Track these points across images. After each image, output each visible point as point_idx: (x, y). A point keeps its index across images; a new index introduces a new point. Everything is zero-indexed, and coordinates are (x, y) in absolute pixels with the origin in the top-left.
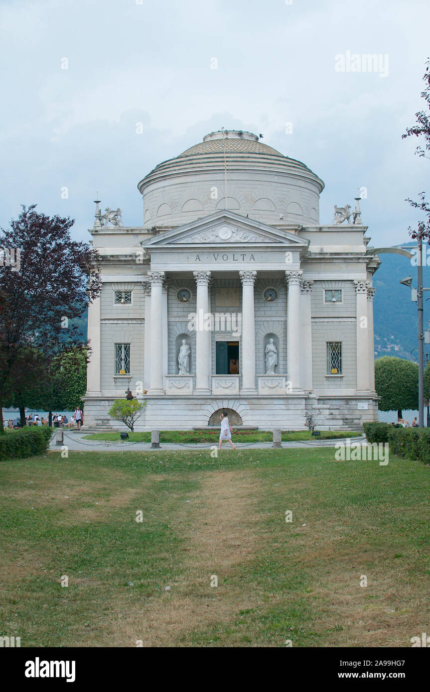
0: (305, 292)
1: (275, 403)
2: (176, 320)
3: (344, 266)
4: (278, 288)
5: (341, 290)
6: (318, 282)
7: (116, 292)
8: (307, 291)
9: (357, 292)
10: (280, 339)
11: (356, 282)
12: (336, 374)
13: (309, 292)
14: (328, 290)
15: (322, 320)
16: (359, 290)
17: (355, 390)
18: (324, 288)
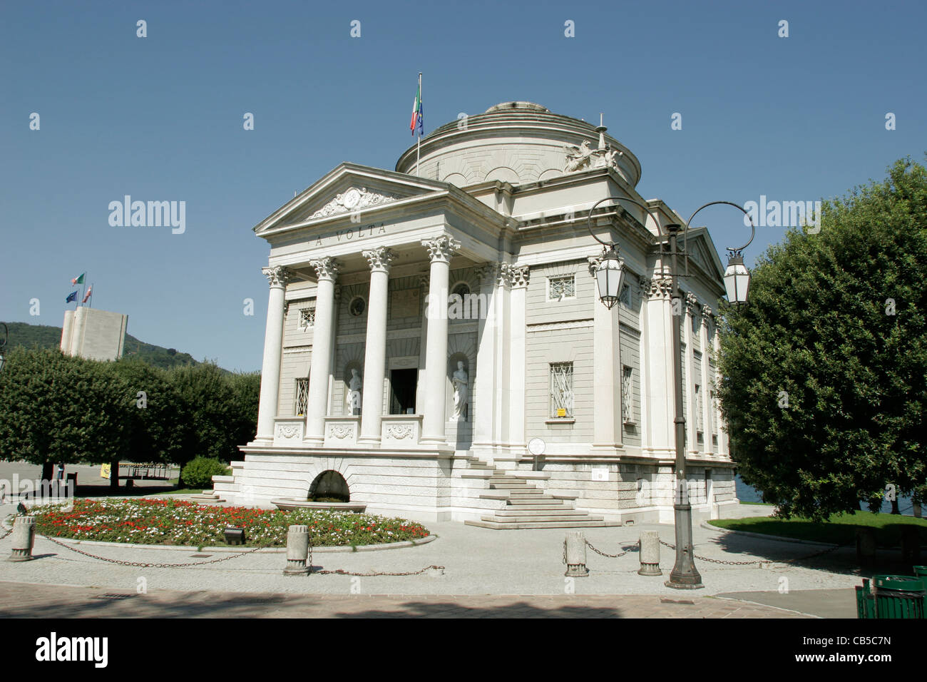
0: (518, 286)
2: (346, 342)
3: (574, 236)
5: (573, 277)
6: (539, 269)
7: (302, 312)
8: (521, 284)
9: (595, 276)
10: (470, 362)
11: (591, 260)
12: (563, 417)
13: (524, 285)
14: (555, 280)
15: (542, 328)
17: (591, 445)
18: (548, 277)
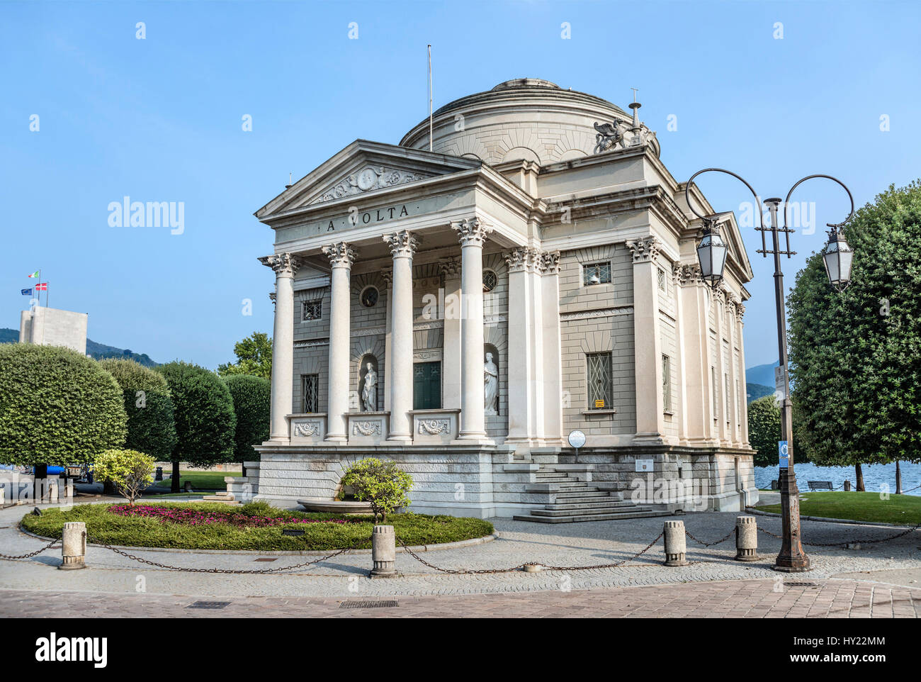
0: (548, 273)
1: (432, 461)
2: (359, 335)
3: (609, 219)
4: (497, 269)
5: (609, 263)
6: (571, 254)
7: (305, 305)
8: (552, 270)
9: (635, 261)
10: (500, 353)
11: (629, 244)
12: (603, 408)
13: (555, 272)
14: (589, 266)
15: (577, 317)
16: (637, 258)
17: (632, 436)
18: (581, 263)
